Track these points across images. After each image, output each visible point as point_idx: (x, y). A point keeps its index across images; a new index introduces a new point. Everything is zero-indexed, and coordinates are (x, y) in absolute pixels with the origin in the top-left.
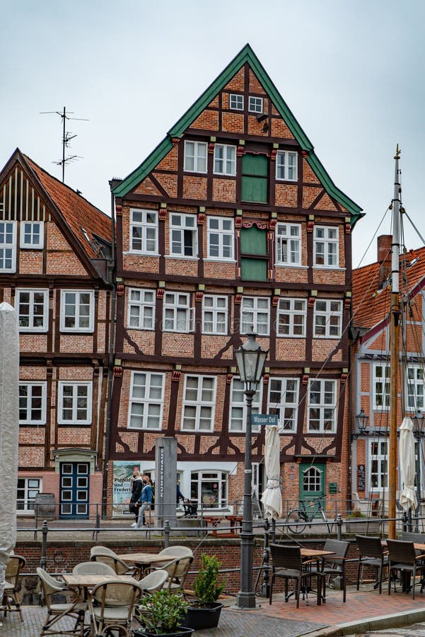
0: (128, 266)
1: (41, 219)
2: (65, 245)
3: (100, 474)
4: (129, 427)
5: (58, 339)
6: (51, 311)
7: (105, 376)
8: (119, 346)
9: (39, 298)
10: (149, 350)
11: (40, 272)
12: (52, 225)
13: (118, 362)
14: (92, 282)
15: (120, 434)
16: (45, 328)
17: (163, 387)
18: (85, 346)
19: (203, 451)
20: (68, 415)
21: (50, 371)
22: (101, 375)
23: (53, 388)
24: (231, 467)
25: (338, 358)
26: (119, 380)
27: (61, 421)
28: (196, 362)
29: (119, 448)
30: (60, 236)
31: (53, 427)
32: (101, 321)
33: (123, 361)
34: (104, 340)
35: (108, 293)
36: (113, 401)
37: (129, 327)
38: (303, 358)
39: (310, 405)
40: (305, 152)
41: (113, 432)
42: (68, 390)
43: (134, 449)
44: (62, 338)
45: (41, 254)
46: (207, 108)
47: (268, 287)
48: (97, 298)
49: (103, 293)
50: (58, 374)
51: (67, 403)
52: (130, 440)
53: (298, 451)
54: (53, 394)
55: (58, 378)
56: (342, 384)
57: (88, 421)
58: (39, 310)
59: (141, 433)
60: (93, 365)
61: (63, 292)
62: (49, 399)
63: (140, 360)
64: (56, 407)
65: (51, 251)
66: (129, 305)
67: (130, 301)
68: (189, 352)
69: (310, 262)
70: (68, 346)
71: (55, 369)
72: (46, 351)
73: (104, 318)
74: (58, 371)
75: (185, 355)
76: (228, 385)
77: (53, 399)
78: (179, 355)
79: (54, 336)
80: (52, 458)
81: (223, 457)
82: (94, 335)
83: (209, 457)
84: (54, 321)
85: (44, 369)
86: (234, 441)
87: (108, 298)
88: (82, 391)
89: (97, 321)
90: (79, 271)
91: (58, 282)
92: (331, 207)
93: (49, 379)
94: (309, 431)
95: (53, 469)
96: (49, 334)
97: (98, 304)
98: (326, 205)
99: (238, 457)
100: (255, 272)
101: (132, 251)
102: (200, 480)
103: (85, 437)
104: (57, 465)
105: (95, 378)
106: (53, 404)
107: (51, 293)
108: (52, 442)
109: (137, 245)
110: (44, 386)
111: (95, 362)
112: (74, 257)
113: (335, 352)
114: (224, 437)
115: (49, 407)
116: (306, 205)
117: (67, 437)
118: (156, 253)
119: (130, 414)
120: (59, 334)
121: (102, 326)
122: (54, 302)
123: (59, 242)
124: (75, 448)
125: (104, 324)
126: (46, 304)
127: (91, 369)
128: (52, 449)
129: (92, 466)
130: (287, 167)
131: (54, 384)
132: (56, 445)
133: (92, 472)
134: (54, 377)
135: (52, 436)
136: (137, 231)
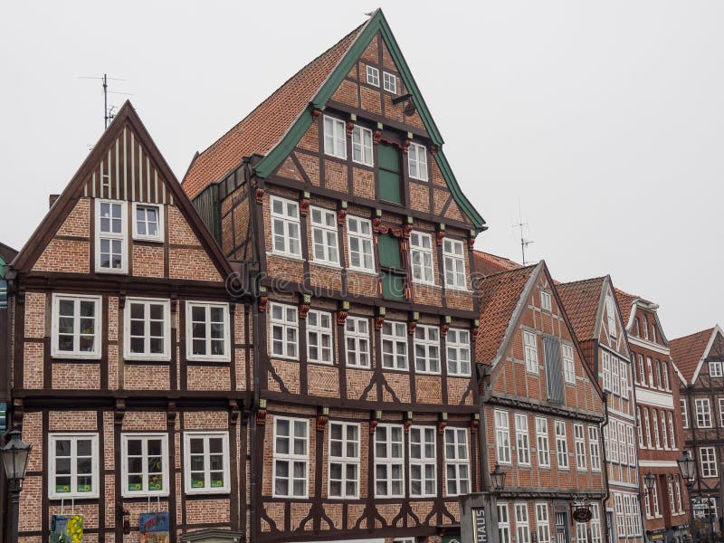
0: (273, 271)
1: (160, 201)
2: (192, 239)
4: (274, 496)
5: (184, 372)
6: (173, 331)
7: (244, 424)
8: (263, 382)
9: (157, 312)
10: (294, 387)
11: (161, 275)
12: (174, 210)
13: (263, 403)
15: (266, 505)
16: (166, 355)
17: (308, 438)
18: (218, 382)
19: (350, 526)
20: (197, 479)
21: (171, 418)
22: (239, 422)
23: (177, 443)
25: (469, 401)
26: (261, 427)
27: (189, 490)
28: (343, 406)
29: (265, 526)
30: (185, 226)
31: (179, 499)
32: (239, 346)
33: (269, 402)
34: (243, 372)
35: (247, 309)
36: (255, 458)
37: (273, 355)
38: (439, 401)
39: (448, 461)
40: (434, 148)
41: (258, 502)
42: (197, 445)
43: (280, 527)
44: (189, 369)
45: (160, 250)
46: (346, 77)
47: (406, 311)
48: (232, 314)
49: (240, 308)
50: (182, 423)
51: (197, 463)
52: (275, 512)
53: (440, 521)
54: (178, 451)
55: (182, 427)
56: (472, 434)
57: (226, 489)
58: (157, 329)
59: (288, 502)
60: (230, 409)
61: (189, 306)
62: (172, 458)
63: (285, 402)
64: (181, 470)
65: (175, 246)
66: (272, 325)
67: (273, 320)
68: (335, 392)
70: (198, 381)
71: (178, 415)
72: (168, 388)
73: (243, 342)
74: (182, 417)
75: (331, 395)
76: (371, 435)
77: (177, 458)
78: (325, 394)
79: (178, 367)
81: (370, 533)
82: (231, 365)
83: (357, 534)
84: (179, 345)
85: (163, 415)
86: (380, 509)
87: (246, 314)
88: (216, 445)
89: (234, 346)
90: (212, 275)
91: (179, 290)
92: (458, 216)
93: (170, 429)
94: (448, 495)
96: (172, 364)
97: (230, 323)
98: (454, 215)
99: (387, 531)
101: (276, 252)
103: (222, 512)
105: (232, 428)
106: (177, 465)
107: (173, 306)
108: (179, 522)
109: (280, 246)
110: (165, 439)
111: (233, 404)
112: (203, 255)
113: (466, 395)
114: (370, 503)
115: (173, 470)
116: (438, 212)
117: (199, 513)
118: (298, 256)
119: (274, 477)
120: (185, 363)
121: (241, 353)
122: (177, 317)
123: (184, 234)
124: (211, 528)
125: (243, 351)
126: (167, 321)
127: (225, 414)
128: (179, 532)
130: (417, 159)
131: (177, 436)
132: (184, 526)
134: (177, 426)
135: (179, 513)
136: (279, 226)
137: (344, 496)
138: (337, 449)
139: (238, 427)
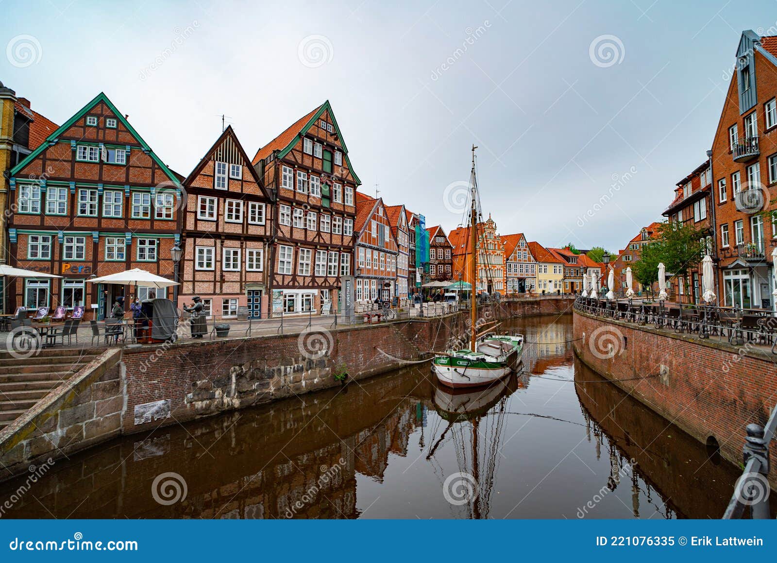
0: (282, 193)
1: (241, 164)
2: (252, 179)
3: (267, 296)
4: (279, 273)
5: (247, 227)
6: (244, 212)
7: (269, 247)
8: (276, 232)
9: (238, 205)
10: (288, 235)
11: (240, 191)
12: (246, 168)
13: (276, 240)
14: (265, 199)
15: (275, 276)
16: (241, 221)
17: (292, 254)
18: (260, 232)
19: (306, 284)
20: (251, 266)
21: (242, 243)
22: (267, 246)
23: (244, 252)
24: (316, 292)
25: (351, 244)
26: (275, 249)
27: (248, 269)
28: (305, 243)
29: (275, 283)
30: (250, 174)
31: (244, 272)
32: (268, 220)
33: (278, 240)
34: (269, 229)
35: (272, 206)
36: (272, 259)
37: (281, 223)
38: (340, 244)
39: (342, 264)
40: (344, 153)
41: (273, 275)
42: (251, 254)
43: (281, 284)
44: (249, 226)
45: (240, 182)
46: (314, 125)
47: (330, 211)
48: (266, 207)
49: (269, 206)
50: (246, 245)
51: (251, 260)
52: (279, 278)
53: (337, 284)
54: (244, 255)
55: (246, 247)
56: (351, 255)
57: (261, 269)
58: (238, 211)
59: (284, 275)
60: (264, 242)
61: (250, 203)
62: (242, 258)
63: (283, 240)
64: (245, 262)
65: (246, 181)
66: (281, 213)
67: (281, 211)
68: (303, 238)
69: (344, 202)
70: (252, 231)
71: (244, 242)
72: (241, 233)
73: (270, 218)
74: (246, 243)
75: (301, 239)
76: (315, 254)
77: (244, 258)
78: (299, 239)
79: (245, 225)
80: (243, 288)
81: (313, 287)
82: (265, 226)
83: (308, 287)
84: (245, 217)
85: (239, 242)
86: (317, 279)
87: (271, 208)
88: (258, 254)
89: (266, 219)
90: (259, 193)
91: (247, 198)
92: (351, 179)
93: (242, 247)
94: (341, 276)
95: (244, 294)
96: (243, 224)
97: (266, 210)
98: (350, 178)
99: (319, 287)
100: (326, 204)
101: (283, 186)
102: (305, 298)
103: (259, 277)
104: (246, 292)
105: (264, 248)
106: (244, 260)
107: (244, 203)
108: (244, 280)
109: (285, 184)
110: (239, 251)
111: (265, 240)
112: (256, 185)
113: (350, 242)
114: (313, 277)
115: (242, 262)
116: (344, 177)
117: (251, 277)
118: (292, 188)
119: (279, 266)
120: (248, 224)
121: (268, 222)
122: (245, 207)
123: (249, 177)
124: (255, 283)
125: (270, 221)
126: (242, 208)
127: (262, 243)
128: (243, 283)
129: (263, 292)
130: (338, 157)
131: (244, 250)
132: (245, 282)
133: (263, 295)
134: (244, 247)
135: (244, 277)
136: (285, 177)
137: (304, 274)
138: (303, 258)
139: (267, 248)
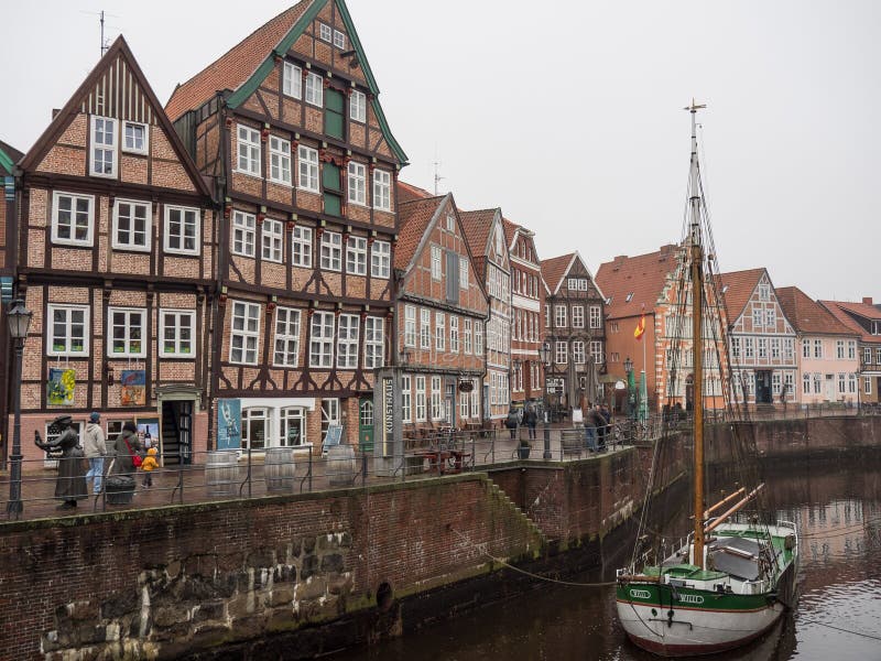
0: (237, 186)
1: (146, 122)
2: (172, 155)
3: (205, 413)
4: (230, 362)
5: (161, 261)
6: (154, 228)
7: (208, 305)
8: (226, 274)
9: (140, 212)
10: (250, 279)
11: (145, 182)
12: (157, 130)
13: (225, 290)
14: (201, 199)
15: (223, 368)
16: (147, 247)
17: (259, 319)
18: (189, 271)
19: (290, 388)
20: (170, 346)
21: (150, 297)
23: (154, 317)
24: (311, 403)
25: (386, 298)
26: (222, 309)
27: (163, 354)
28: (288, 296)
29: (222, 385)
30: (167, 144)
31: (154, 361)
32: (207, 244)
33: (229, 289)
34: (210, 264)
35: (214, 214)
36: (216, 332)
37: (234, 252)
38: (363, 296)
39: (367, 342)
40: (371, 93)
41: (218, 366)
42: (170, 320)
43: (234, 386)
44: (166, 259)
45: (145, 162)
46: (304, 32)
47: (343, 225)
48: (202, 218)
49: (209, 213)
50: (158, 301)
51: (170, 334)
52: (231, 374)
53: (358, 386)
54: (154, 324)
55: (158, 304)
56: (387, 323)
57: (192, 354)
58: (140, 225)
59: (241, 367)
60: (197, 293)
61: (167, 209)
62: (149, 329)
63: (241, 289)
64: (157, 339)
65: (157, 160)
66: (234, 229)
67: (235, 226)
68: (282, 284)
69: (371, 204)
70: (172, 269)
71: (155, 295)
72: (148, 273)
73: (210, 240)
74: (158, 297)
75: (279, 287)
76: (309, 319)
77: (154, 329)
78: (274, 286)
79: (156, 257)
80: (153, 396)
81: (305, 394)
82: (200, 258)
83: (294, 394)
84: (157, 239)
85: (144, 294)
86: (313, 376)
87: (214, 218)
88: (185, 320)
89: (203, 243)
90: (187, 185)
91: (160, 196)
92: (386, 153)
93: (149, 306)
94: (366, 368)
95: (155, 409)
96: (152, 254)
97: (201, 224)
98: (384, 151)
99: (318, 393)
100: (331, 207)
101: (240, 170)
102: (287, 417)
103: (188, 372)
104: (159, 405)
105: (199, 307)
106: (154, 334)
107: (154, 208)
108: (154, 378)
109: (244, 165)
110: (144, 314)
111: (201, 289)
113: (385, 292)
114: (305, 371)
115: (150, 338)
116: (371, 148)
117: (169, 373)
118: (258, 174)
119: (231, 348)
120: (163, 255)
121: (208, 249)
122: (157, 217)
123: (165, 150)
124: (180, 385)
125: (210, 247)
126: (148, 219)
127: (193, 297)
128: (153, 386)
129: (197, 404)
130: (358, 106)
131: (154, 311)
132: (158, 382)
133: (197, 411)
134: (155, 304)
135: (154, 372)
136: (244, 149)
137: (285, 365)
138: (282, 328)
139: (204, 308)
